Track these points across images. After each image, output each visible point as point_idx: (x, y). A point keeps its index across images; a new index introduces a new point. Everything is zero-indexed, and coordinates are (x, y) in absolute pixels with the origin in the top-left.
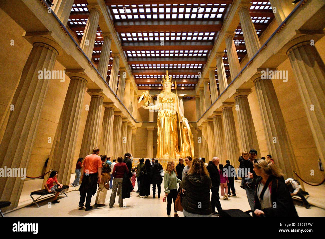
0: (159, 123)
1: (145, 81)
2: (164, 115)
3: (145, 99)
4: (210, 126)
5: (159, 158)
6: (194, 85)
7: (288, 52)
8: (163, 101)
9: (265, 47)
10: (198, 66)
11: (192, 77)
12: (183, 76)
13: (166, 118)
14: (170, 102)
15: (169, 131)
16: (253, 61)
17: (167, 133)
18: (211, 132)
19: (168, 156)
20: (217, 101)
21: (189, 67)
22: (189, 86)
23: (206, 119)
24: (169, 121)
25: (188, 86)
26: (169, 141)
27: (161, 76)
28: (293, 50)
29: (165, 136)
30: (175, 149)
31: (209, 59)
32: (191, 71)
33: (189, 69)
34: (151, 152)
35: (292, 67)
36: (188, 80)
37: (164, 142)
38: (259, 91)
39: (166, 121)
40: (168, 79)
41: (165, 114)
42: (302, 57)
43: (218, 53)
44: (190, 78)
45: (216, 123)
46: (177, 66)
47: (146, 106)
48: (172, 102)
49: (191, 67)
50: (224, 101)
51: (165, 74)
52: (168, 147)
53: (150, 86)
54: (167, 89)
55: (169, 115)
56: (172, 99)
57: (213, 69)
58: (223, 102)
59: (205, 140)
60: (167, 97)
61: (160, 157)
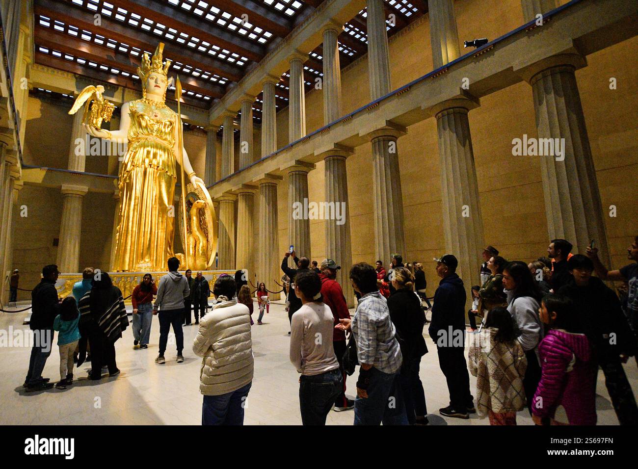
0: (128, 181)
1: (71, 44)
2: (144, 161)
3: (95, 108)
4: (246, 202)
5: (123, 271)
6: (208, 98)
7: (440, 115)
8: (144, 124)
9: (407, 90)
10: (237, 59)
11: (212, 79)
12: (192, 70)
13: (149, 170)
14: (163, 130)
15: (155, 204)
16: (380, 104)
17: (149, 209)
18: (247, 214)
19: (150, 265)
20: (278, 154)
21: (207, 51)
22: (198, 98)
23: (240, 186)
24: (155, 180)
25: (194, 97)
26: (153, 230)
27: (141, 53)
28: (448, 114)
29: (143, 216)
30: (167, 249)
31: (272, 56)
32: (217, 64)
33: (215, 58)
34: (72, 256)
35: (440, 138)
36: (201, 82)
37: (141, 232)
38: (379, 158)
39: (150, 177)
40: (162, 67)
41: (147, 161)
42: (456, 128)
43: (298, 51)
44: (207, 81)
45: (267, 198)
46: (188, 40)
47: (97, 129)
48: (169, 133)
49: (221, 56)
50: (299, 157)
51: (152, 50)
52: (150, 244)
53: (81, 65)
54: (154, 93)
55: (158, 163)
56: (168, 123)
57: (273, 80)
58: (297, 159)
59: (226, 232)
60: (156, 116)
61: (127, 268)
